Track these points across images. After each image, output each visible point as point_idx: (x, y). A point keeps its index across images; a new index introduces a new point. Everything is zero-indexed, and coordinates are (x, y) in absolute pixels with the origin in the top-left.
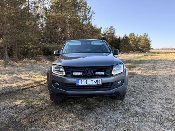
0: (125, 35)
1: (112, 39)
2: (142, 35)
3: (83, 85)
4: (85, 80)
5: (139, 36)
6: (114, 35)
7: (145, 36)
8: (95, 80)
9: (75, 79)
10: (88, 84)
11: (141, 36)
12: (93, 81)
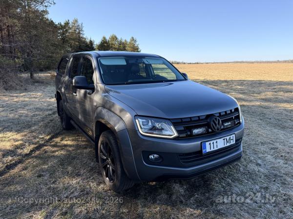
0: (104, 38)
1: (78, 42)
2: (129, 40)
3: (212, 151)
4: (215, 141)
5: (123, 41)
6: (81, 35)
7: (133, 42)
8: (228, 138)
9: (200, 142)
10: (219, 147)
11: (125, 41)
12: (225, 140)
